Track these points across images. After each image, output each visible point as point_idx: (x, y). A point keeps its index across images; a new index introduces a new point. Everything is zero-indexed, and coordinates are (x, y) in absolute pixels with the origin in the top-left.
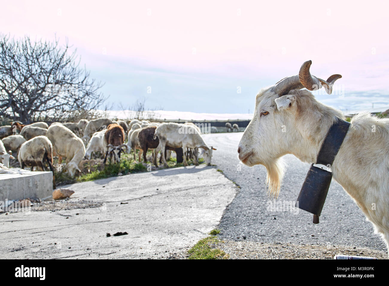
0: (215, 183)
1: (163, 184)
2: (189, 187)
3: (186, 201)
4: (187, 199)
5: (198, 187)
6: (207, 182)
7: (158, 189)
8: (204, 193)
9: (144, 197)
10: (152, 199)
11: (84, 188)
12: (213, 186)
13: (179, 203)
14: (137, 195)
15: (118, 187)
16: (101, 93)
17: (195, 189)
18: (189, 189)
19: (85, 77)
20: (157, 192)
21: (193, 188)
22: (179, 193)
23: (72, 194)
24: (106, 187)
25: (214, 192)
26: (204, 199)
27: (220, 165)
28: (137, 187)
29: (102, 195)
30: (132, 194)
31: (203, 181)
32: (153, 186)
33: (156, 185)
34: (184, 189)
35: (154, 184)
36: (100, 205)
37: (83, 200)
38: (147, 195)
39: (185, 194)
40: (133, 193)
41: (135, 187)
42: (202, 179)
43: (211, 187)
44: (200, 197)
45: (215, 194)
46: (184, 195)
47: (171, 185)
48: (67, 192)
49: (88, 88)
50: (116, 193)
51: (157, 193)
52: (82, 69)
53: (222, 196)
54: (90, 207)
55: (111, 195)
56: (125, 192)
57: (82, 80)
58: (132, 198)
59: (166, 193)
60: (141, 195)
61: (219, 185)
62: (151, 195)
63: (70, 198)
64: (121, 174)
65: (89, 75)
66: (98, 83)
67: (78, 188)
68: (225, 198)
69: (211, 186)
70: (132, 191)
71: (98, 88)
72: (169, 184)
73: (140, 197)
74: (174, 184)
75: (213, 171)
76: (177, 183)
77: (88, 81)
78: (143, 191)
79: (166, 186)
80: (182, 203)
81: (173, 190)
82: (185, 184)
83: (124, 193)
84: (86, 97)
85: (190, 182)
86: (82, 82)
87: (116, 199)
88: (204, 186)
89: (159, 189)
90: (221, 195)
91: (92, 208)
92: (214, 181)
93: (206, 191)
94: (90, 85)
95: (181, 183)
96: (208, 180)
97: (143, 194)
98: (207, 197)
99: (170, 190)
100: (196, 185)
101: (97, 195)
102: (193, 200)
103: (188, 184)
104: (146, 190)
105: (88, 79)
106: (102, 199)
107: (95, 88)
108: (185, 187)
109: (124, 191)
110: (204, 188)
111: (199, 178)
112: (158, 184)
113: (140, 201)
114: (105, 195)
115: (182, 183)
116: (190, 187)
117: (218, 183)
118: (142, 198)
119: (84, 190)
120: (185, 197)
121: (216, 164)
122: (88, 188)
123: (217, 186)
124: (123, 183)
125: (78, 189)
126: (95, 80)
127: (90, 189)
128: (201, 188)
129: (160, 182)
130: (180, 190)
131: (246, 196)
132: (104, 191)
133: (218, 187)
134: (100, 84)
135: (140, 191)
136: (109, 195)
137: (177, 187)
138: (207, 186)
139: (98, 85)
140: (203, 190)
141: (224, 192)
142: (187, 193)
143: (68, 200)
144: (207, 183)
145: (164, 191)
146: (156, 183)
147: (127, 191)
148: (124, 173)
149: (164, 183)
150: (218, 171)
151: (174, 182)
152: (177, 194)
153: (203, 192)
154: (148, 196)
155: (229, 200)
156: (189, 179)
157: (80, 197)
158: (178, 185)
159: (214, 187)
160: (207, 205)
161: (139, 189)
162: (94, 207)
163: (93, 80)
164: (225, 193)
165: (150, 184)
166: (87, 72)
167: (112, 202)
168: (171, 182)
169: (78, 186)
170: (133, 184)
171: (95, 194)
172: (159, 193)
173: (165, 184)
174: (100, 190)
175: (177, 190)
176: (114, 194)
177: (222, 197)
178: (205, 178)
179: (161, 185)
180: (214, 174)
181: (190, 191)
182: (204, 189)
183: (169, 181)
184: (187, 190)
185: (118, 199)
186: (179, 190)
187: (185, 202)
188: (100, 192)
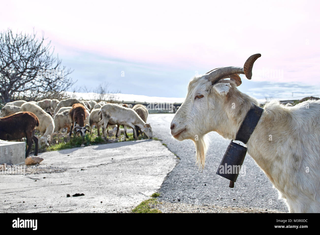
0: (159, 154)
2: (138, 157)
3: (134, 169)
4: (136, 168)
5: (146, 158)
6: (153, 154)
7: (112, 159)
8: (150, 163)
9: (101, 164)
10: (107, 166)
11: (52, 156)
12: (158, 157)
13: (129, 170)
14: (95, 163)
15: (80, 156)
16: (70, 78)
17: (143, 159)
18: (138, 159)
19: (58, 65)
20: (112, 161)
21: (141, 158)
22: (129, 162)
23: (41, 161)
24: (70, 156)
25: (159, 162)
26: (149, 168)
27: (165, 140)
28: (96, 156)
29: (66, 163)
30: (91, 162)
31: (150, 153)
32: (109, 156)
33: (112, 155)
34: (134, 159)
35: (110, 154)
36: (64, 170)
37: (50, 167)
38: (104, 163)
39: (134, 163)
40: (92, 161)
41: (94, 156)
42: (149, 151)
43: (156, 158)
44: (147, 165)
45: (159, 164)
46: (134, 164)
47: (123, 156)
48: (38, 159)
50: (78, 161)
51: (111, 162)
52: (55, 58)
53: (164, 165)
54: (56, 172)
55: (74, 162)
56: (85, 160)
57: (55, 67)
58: (91, 165)
59: (119, 162)
60: (98, 163)
61: (163, 156)
62: (107, 163)
63: (40, 164)
64: (84, 145)
65: (61, 63)
66: (68, 69)
67: (47, 156)
68: (167, 167)
69: (156, 157)
70: (91, 159)
71: (68, 74)
72: (122, 154)
73: (97, 165)
74: (126, 154)
75: (159, 145)
76: (129, 154)
77: (60, 67)
78: (100, 160)
79: (119, 156)
80: (131, 171)
81: (125, 159)
82: (135, 155)
83: (85, 161)
84: (58, 81)
85: (140, 153)
87: (77, 166)
88: (151, 157)
89: (114, 159)
90: (163, 165)
91: (57, 173)
92: (159, 153)
93: (152, 161)
95: (132, 154)
96: (154, 152)
97: (100, 162)
98: (152, 166)
99: (123, 159)
100: (144, 156)
101: (62, 163)
102: (140, 169)
103: (137, 155)
104: (103, 159)
105: (60, 66)
106: (66, 166)
107: (65, 74)
108: (135, 157)
109: (85, 159)
110: (151, 158)
111: (147, 150)
112: (114, 154)
113: (97, 168)
114: (69, 163)
115: (133, 154)
116: (139, 158)
117: (162, 155)
118: (99, 165)
119: (52, 158)
120: (134, 166)
121: (162, 139)
122: (56, 157)
123: (161, 157)
124: (85, 153)
125: (47, 157)
126: (66, 67)
127: (57, 157)
128: (148, 159)
129: (115, 153)
130: (131, 159)
131: (184, 166)
132: (68, 159)
133: (162, 158)
134: (70, 70)
135: (98, 160)
136: (72, 162)
137: (128, 157)
138: (153, 157)
139: (68, 71)
140: (149, 160)
141: (167, 162)
142: (136, 163)
143: (38, 166)
144: (153, 155)
145: (118, 160)
146: (112, 154)
147: (87, 159)
148: (86, 145)
149: (118, 154)
150: (163, 145)
151: (126, 153)
152: (128, 163)
153: (149, 162)
154: (104, 164)
155: (170, 169)
156: (139, 151)
157: (48, 164)
158: (129, 155)
159: (158, 158)
160: (152, 172)
161: (97, 158)
162: (59, 172)
163: (64, 67)
164: (167, 163)
165: (107, 154)
166: (59, 60)
167: (74, 168)
168: (124, 153)
169: (47, 154)
170: (92, 154)
171: (60, 161)
172: (113, 161)
173: (119, 155)
174: (65, 158)
175: (128, 160)
176: (76, 162)
177: (164, 166)
178: (152, 151)
179: (115, 155)
180: (160, 148)
181: (139, 160)
182: (150, 159)
183: (122, 152)
184: (136, 160)
185: (79, 166)
186: (130, 160)
187: (134, 170)
188: (65, 160)
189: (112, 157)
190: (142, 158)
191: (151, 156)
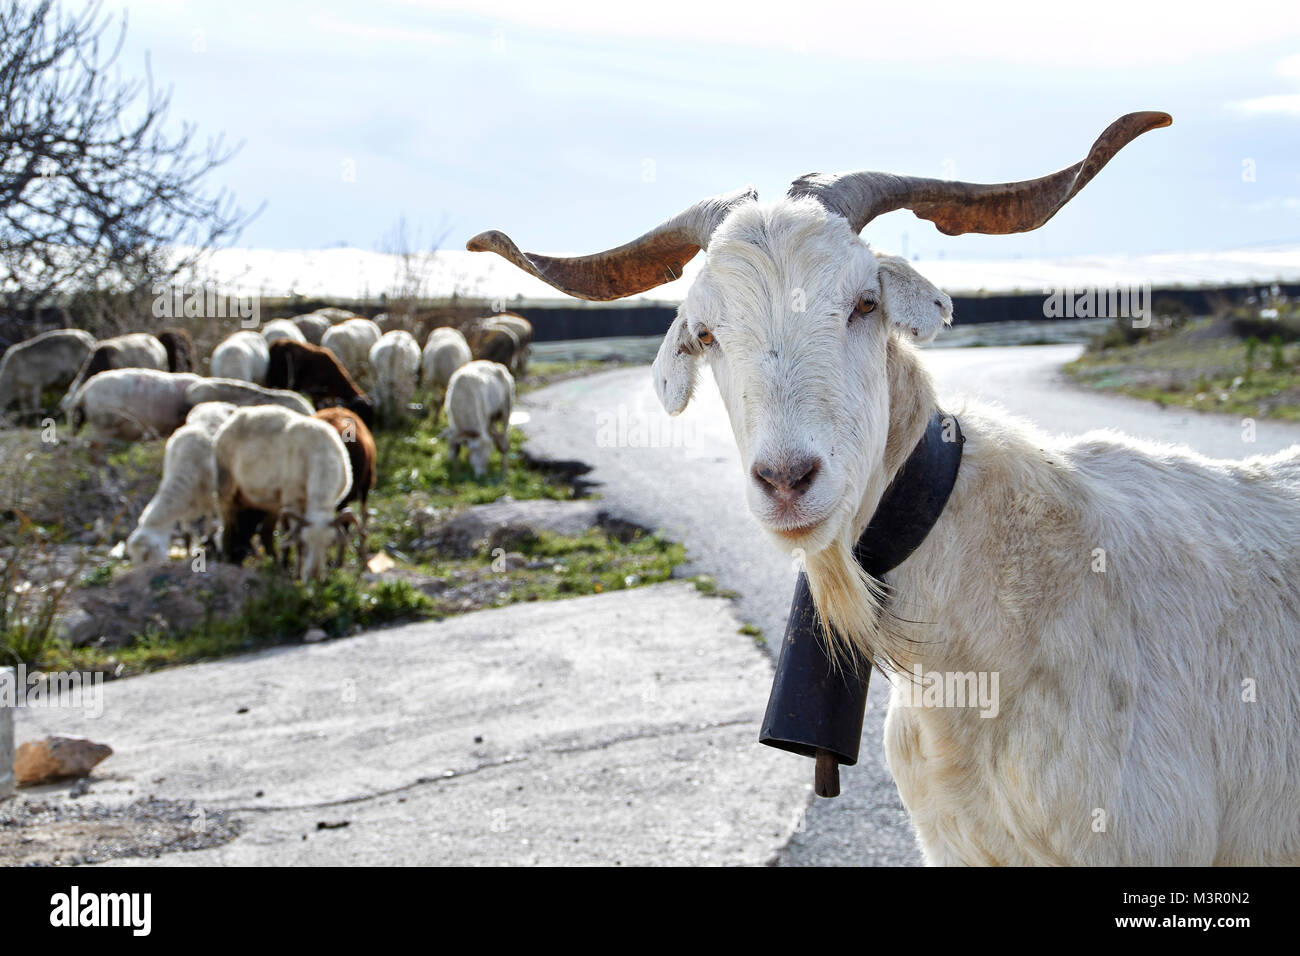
0: (727, 706)
1: (503, 707)
2: (616, 726)
3: (597, 819)
4: (605, 811)
5: (654, 733)
6: (694, 702)
7: (479, 740)
8: (677, 771)
9: (421, 781)
10: (456, 795)
11: (157, 713)
12: (722, 725)
13: (568, 830)
14: (389, 768)
15: (305, 716)
16: (224, 190)
17: (641, 742)
18: (616, 741)
19: (151, 116)
20: (476, 755)
21: (630, 738)
22: (567, 766)
23: (99, 760)
24: (253, 711)
25: (723, 763)
26: (675, 812)
27: (758, 592)
28: (390, 720)
29: (236, 768)
30: (368, 764)
31: (679, 693)
32: (459, 717)
33: (473, 714)
34: (591, 740)
35: (464, 702)
36: (227, 833)
37: (152, 800)
38: (433, 771)
39: (595, 776)
40: (372, 755)
41: (377, 721)
42: (673, 681)
43: (709, 733)
44: (662, 793)
45: (725, 778)
46: (592, 783)
47: (536, 717)
48: (82, 752)
49: (164, 166)
50: (297, 752)
51: (474, 764)
52: (134, 82)
53: (753, 791)
54: (185, 849)
55: (274, 763)
56: (336, 747)
57: (135, 126)
58: (367, 786)
59: (517, 761)
60: (404, 769)
61: (744, 722)
62: (450, 774)
63: (96, 780)
64: (320, 634)
65: (166, 104)
66: (210, 140)
67: (127, 713)
68: (767, 806)
69: (710, 726)
70: (366, 742)
71: (212, 164)
72: (530, 706)
73: (399, 784)
74: (550, 707)
75: (725, 635)
76: (563, 701)
77: (163, 131)
78: (412, 748)
79: (515, 718)
80: (580, 835)
81: (545, 744)
82: (600, 711)
83: (333, 755)
84: (158, 207)
85: (623, 697)
86: (137, 136)
87: (295, 794)
88: (683, 727)
89: (486, 738)
90: (748, 786)
91: (191, 853)
92: (725, 694)
93: (689, 759)
94: (171, 151)
95: (579, 704)
96: (698, 686)
97: (413, 765)
98: (688, 800)
99: (533, 743)
100: (645, 718)
101: (214, 767)
102: (627, 818)
103: (610, 709)
104: (429, 741)
105: (162, 122)
106: (235, 792)
107: (198, 165)
108: (600, 729)
109: (331, 743)
110: (680, 736)
111: (658, 676)
112: (483, 706)
113: (400, 812)
114: (248, 767)
115: (585, 702)
116: (621, 730)
117: (740, 710)
118: (407, 788)
119: (154, 724)
120: (596, 797)
121: (736, 586)
122: (175, 716)
123: (738, 728)
124: (328, 693)
125: (127, 720)
126: (195, 127)
127: (180, 722)
128: (665, 738)
129: (491, 695)
130: (575, 744)
131: (858, 802)
132: (244, 735)
133: (740, 735)
134: (219, 144)
135: (402, 744)
136: (265, 765)
137: (562, 726)
138: (693, 725)
139: (209, 150)
140: (674, 753)
141: (765, 768)
142: (604, 771)
143: (84, 792)
144: (693, 708)
145: (506, 753)
146: (474, 700)
147: (346, 743)
148: (334, 631)
149: (507, 702)
150: (747, 633)
151: (552, 698)
152: (561, 774)
153: (675, 765)
154: (434, 780)
155: (783, 821)
156: (618, 683)
157: (139, 776)
158: (566, 713)
159: (721, 732)
160: (689, 848)
161: (398, 731)
162: (201, 848)
163: (185, 125)
164: (768, 775)
165: (446, 704)
166: (156, 91)
167: (278, 809)
168: (536, 695)
169: (125, 697)
170: (371, 700)
171: (201, 755)
172: (485, 759)
173: (510, 710)
174: (226, 727)
175: (563, 746)
176: (288, 762)
177: (752, 797)
178: (685, 679)
179: (491, 713)
180: (728, 653)
181: (620, 753)
182: (679, 741)
183: (529, 690)
184: (605, 745)
185: (306, 794)
186: (569, 746)
187: (595, 828)
188: (226, 743)
189: (475, 730)
190: (635, 731)
191: (680, 717)
